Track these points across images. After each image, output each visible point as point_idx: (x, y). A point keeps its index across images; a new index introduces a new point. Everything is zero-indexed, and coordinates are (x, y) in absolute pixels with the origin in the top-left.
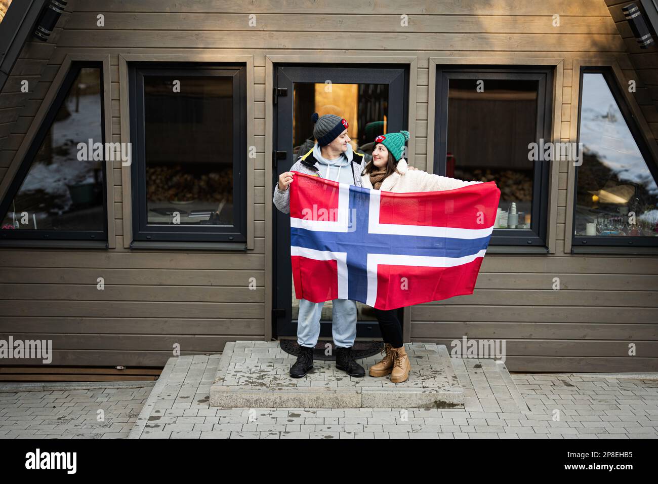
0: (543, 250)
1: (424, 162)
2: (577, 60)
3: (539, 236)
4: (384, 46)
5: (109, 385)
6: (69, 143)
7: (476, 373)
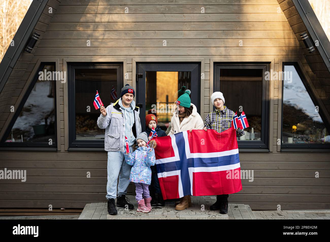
0: (267, 150)
1: (209, 108)
2: (281, 59)
3: (265, 144)
4: (189, 54)
5: (57, 217)
6: (31, 106)
7: (235, 210)
